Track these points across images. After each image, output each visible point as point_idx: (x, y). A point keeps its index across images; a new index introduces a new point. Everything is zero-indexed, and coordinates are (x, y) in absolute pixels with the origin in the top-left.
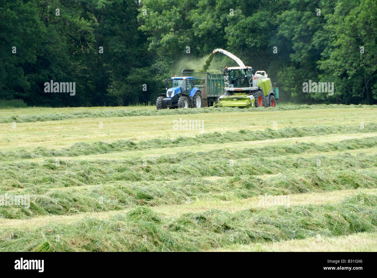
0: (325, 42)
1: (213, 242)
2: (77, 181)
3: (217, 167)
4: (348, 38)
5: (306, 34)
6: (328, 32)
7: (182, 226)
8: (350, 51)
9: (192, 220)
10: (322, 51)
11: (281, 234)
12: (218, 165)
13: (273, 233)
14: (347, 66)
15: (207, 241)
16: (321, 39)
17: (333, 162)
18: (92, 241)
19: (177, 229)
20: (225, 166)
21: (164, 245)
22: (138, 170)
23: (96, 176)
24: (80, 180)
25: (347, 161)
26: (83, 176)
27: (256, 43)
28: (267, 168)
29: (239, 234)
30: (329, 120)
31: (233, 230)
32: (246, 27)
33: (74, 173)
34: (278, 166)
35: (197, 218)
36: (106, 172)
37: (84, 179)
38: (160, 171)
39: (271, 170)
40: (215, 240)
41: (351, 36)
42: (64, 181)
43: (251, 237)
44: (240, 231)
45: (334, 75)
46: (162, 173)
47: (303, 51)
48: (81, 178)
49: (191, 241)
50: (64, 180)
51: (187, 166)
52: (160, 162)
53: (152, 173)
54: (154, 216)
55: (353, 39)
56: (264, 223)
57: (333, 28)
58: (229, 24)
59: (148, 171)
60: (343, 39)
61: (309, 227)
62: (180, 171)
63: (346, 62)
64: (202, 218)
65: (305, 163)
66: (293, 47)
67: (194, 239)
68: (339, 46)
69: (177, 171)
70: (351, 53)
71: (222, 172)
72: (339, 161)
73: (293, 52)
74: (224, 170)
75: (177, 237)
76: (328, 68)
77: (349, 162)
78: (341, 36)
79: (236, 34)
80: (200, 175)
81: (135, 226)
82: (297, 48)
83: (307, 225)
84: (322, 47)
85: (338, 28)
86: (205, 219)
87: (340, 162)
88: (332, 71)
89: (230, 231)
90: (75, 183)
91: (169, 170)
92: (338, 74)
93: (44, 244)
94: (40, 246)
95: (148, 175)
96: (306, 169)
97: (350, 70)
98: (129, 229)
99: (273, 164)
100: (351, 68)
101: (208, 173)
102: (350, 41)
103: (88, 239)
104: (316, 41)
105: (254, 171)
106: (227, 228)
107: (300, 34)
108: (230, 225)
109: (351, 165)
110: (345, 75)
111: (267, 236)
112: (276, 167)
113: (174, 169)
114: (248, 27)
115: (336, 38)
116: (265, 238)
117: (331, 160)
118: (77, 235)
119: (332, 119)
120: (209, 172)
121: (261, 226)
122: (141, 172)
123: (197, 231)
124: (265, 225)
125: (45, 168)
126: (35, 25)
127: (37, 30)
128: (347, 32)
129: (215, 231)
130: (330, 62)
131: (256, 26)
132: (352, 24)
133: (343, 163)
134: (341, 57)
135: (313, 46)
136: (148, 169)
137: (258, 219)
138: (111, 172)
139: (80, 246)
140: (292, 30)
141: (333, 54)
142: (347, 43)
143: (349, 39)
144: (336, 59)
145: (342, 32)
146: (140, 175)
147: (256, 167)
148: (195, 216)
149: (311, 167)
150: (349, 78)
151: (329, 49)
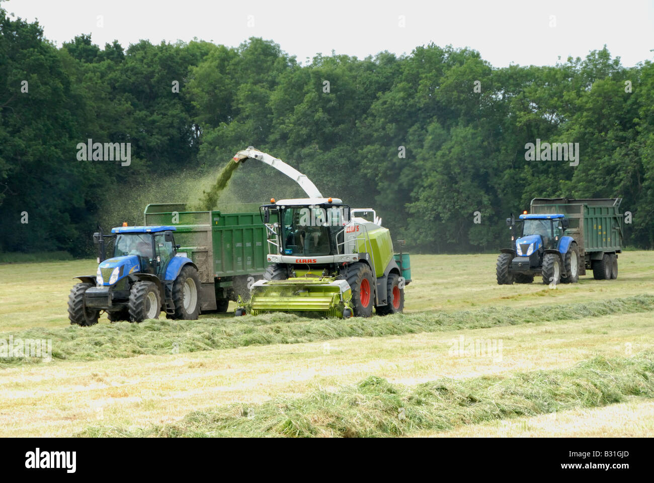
0: (415, 181)
1: (464, 418)
2: (203, 345)
3: (354, 326)
4: (439, 177)
5: (392, 172)
6: (417, 168)
7: (423, 399)
8: (442, 191)
9: (433, 392)
10: (412, 190)
11: (533, 407)
12: (355, 323)
13: (525, 406)
14: (440, 209)
15: (458, 416)
16: (411, 177)
17: (478, 318)
18: (338, 418)
19: (419, 403)
20: (363, 325)
21: (412, 422)
22: (267, 331)
23: (222, 339)
24: (206, 344)
25: (494, 317)
26: (209, 339)
27: (335, 182)
28: (409, 326)
29: (490, 408)
30: (437, 270)
31: (480, 403)
32: (323, 165)
33: (198, 336)
34: (420, 324)
35: (437, 389)
36: (231, 333)
37: (210, 342)
38: (292, 332)
39: (413, 329)
40: (466, 416)
41: (444, 174)
42: (189, 346)
43: (503, 411)
44: (490, 403)
45: (426, 218)
46: (294, 334)
47: (388, 191)
48: (207, 341)
49: (440, 417)
50: (188, 344)
51: (321, 326)
52: (275, 321)
53: (283, 334)
54: (389, 387)
55: (446, 177)
56: (512, 394)
57: (423, 165)
58: (303, 161)
59: (278, 332)
60: (434, 178)
61: (557, 397)
62: (314, 331)
63: (439, 205)
64: (443, 389)
65: (447, 320)
66: (378, 188)
67: (442, 413)
68: (430, 186)
69: (311, 331)
70: (444, 193)
71: (360, 331)
72: (485, 317)
73: (379, 193)
74: (362, 329)
75: (425, 412)
76: (418, 211)
77: (496, 317)
78: (432, 175)
79: (312, 172)
80: (337, 336)
81: (377, 399)
82: (382, 189)
83: (556, 395)
84: (411, 186)
85: (429, 164)
86: (446, 389)
87: (487, 318)
88: (424, 214)
89: (477, 404)
90: (200, 347)
91: (302, 330)
92: (430, 217)
93: (286, 423)
94: (281, 424)
95: (279, 337)
96: (451, 327)
97: (444, 213)
98: (371, 404)
99: (414, 321)
100: (444, 210)
101: (344, 333)
102: (443, 180)
103: (332, 416)
104: (404, 179)
105: (395, 330)
106: (473, 400)
107: (385, 173)
108: (476, 397)
109: (499, 322)
110: (438, 218)
111: (518, 410)
112: (418, 325)
113: (306, 328)
114: (326, 164)
115: (426, 176)
116: (516, 412)
117: (476, 316)
118: (319, 411)
119: (439, 268)
120: (346, 332)
121: (509, 397)
122: (272, 333)
123: (443, 405)
124: (513, 396)
125: (147, 329)
126: (82, 165)
127: (85, 170)
128: (439, 170)
129: (460, 404)
130: (421, 204)
131: (335, 163)
132: (444, 160)
133: (490, 319)
134: (433, 198)
135: (401, 185)
136: (278, 329)
137: (504, 389)
138: (237, 334)
139: (324, 424)
140: (376, 169)
141: (423, 195)
142: (439, 182)
143: (441, 177)
144: (426, 200)
145: (433, 169)
146: (271, 337)
147: (396, 326)
148: (435, 387)
149: (457, 325)
150: (443, 222)
151: (420, 189)
